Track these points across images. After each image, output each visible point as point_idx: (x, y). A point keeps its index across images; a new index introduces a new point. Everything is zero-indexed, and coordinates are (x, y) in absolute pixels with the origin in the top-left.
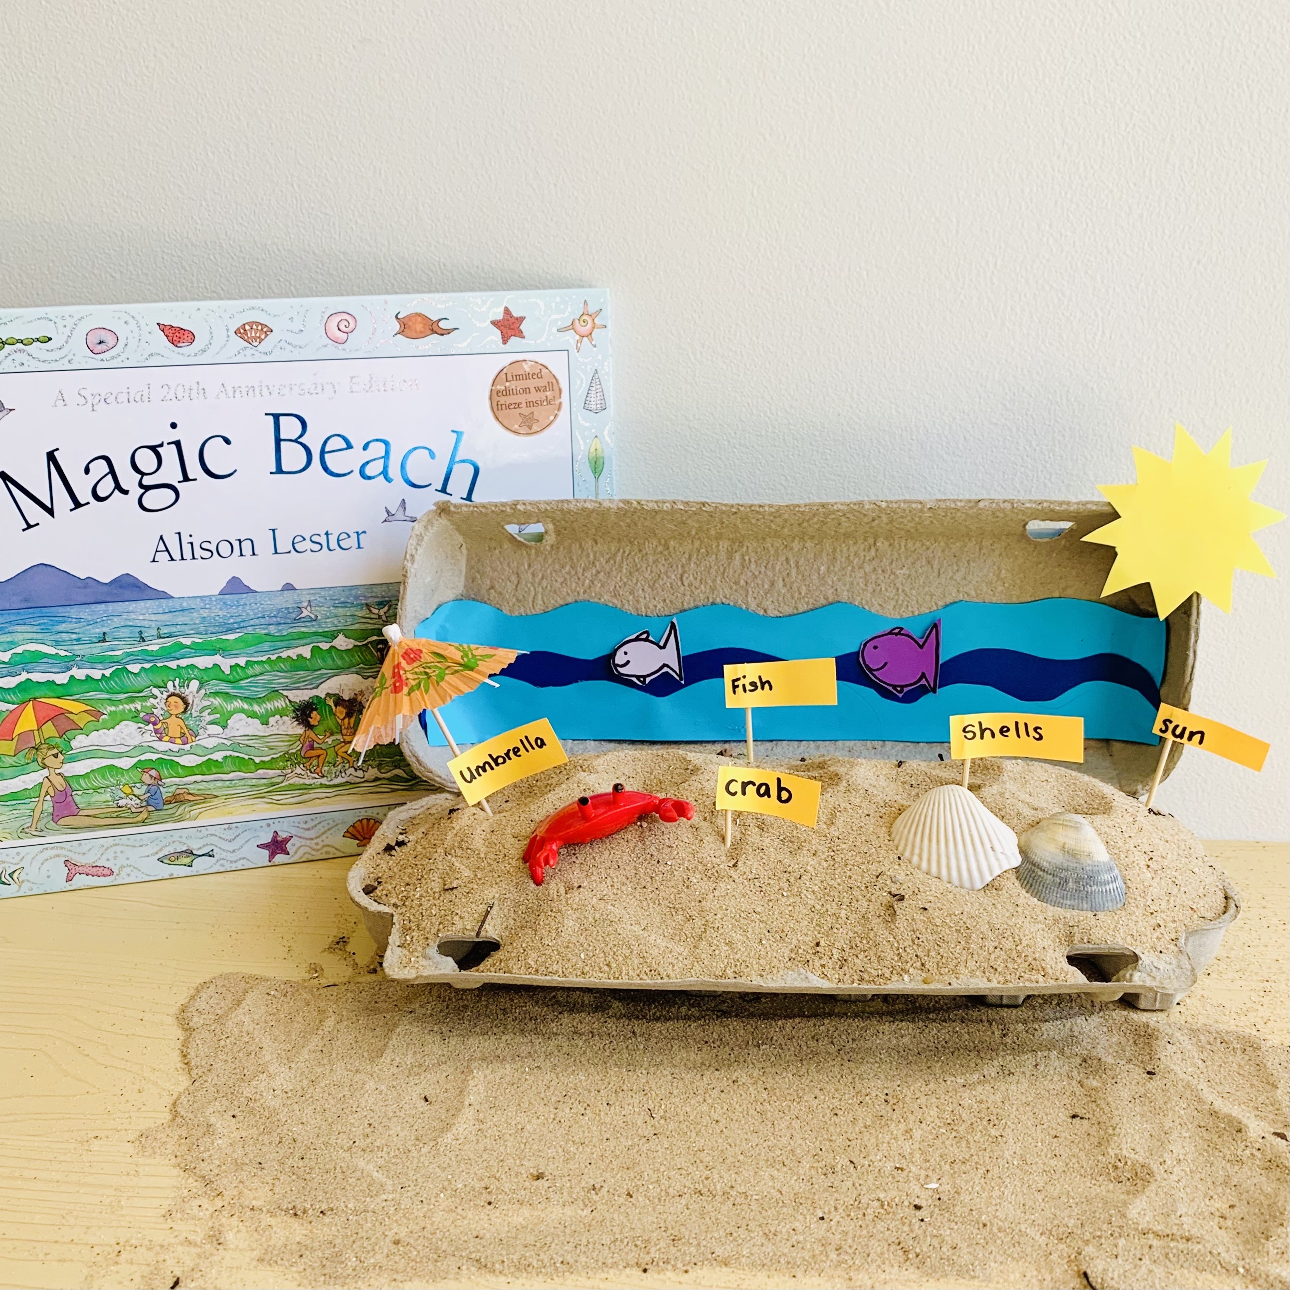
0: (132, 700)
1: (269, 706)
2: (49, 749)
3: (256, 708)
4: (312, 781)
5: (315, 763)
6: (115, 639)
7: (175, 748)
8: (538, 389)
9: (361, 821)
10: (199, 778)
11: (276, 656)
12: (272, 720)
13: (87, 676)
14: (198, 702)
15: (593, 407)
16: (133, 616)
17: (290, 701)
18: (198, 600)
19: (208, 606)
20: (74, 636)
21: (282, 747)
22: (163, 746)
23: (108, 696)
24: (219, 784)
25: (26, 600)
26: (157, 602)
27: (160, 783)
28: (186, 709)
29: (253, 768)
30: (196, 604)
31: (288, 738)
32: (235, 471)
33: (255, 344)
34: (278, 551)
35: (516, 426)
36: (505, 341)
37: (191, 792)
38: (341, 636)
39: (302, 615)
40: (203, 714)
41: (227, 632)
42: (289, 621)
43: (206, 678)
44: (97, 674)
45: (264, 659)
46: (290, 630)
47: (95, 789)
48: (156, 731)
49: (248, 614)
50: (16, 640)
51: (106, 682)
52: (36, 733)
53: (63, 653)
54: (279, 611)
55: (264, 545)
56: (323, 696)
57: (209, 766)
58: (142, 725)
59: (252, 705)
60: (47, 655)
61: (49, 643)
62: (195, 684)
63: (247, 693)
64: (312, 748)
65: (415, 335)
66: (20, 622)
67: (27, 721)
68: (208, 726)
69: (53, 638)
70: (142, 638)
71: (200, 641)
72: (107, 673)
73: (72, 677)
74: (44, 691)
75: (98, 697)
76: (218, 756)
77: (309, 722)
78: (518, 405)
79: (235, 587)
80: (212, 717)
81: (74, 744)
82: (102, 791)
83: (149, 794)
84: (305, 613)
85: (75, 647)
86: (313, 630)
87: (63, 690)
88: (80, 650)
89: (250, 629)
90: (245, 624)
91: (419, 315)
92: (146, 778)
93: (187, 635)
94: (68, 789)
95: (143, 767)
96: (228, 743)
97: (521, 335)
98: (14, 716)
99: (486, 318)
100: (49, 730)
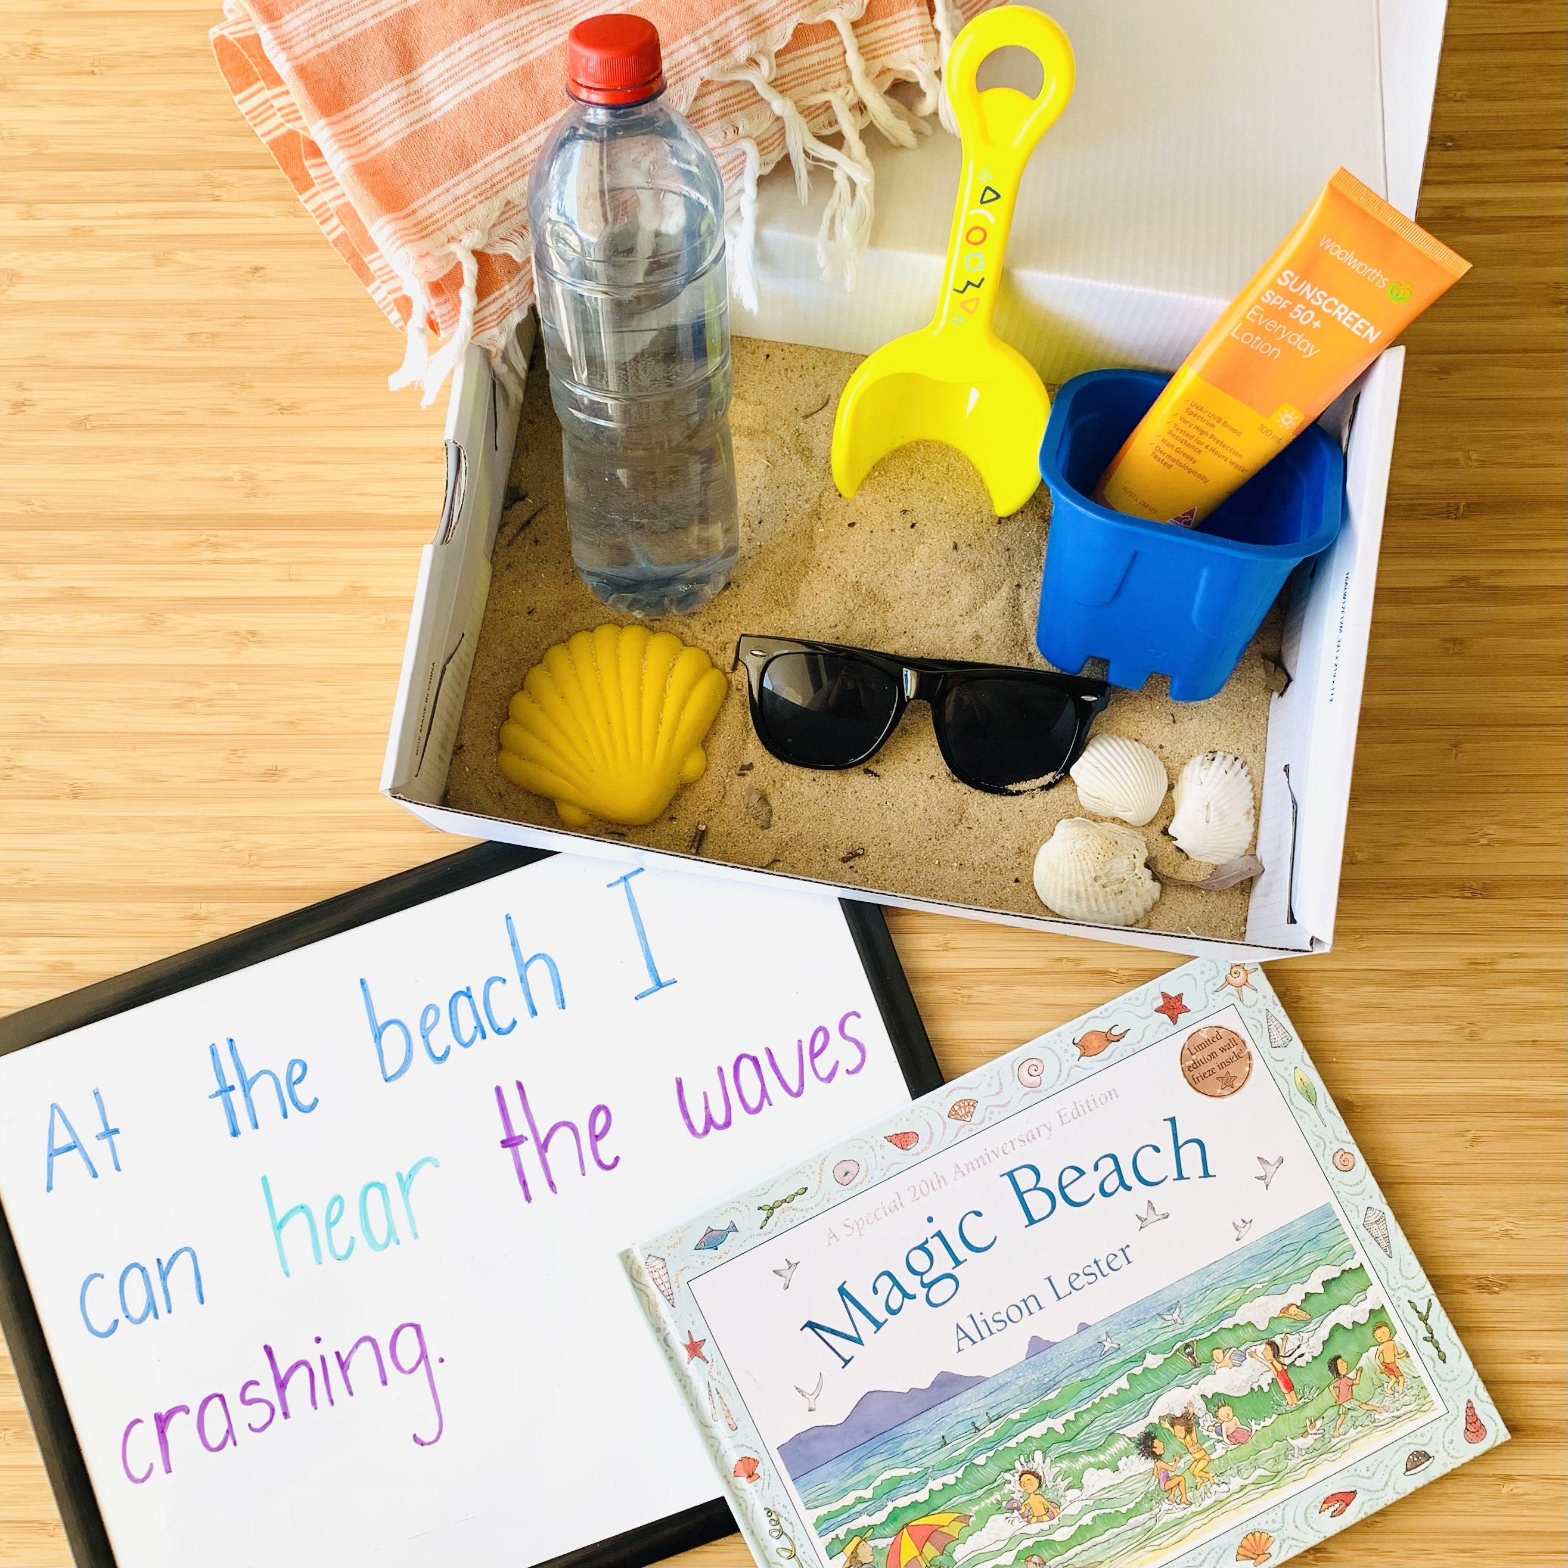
0: (990, 1492)
1: (1112, 1450)
3: (1102, 1457)
6: (956, 1438)
7: (1045, 1526)
8: (1223, 1050)
9: (1246, 1538)
10: (1078, 1549)
11: (1099, 1398)
13: (944, 1484)
14: (1048, 1472)
15: (1280, 1043)
16: (961, 1410)
17: (1130, 1439)
19: (1021, 1374)
20: (919, 1450)
21: (1140, 1488)
22: (1034, 1528)
23: (968, 1497)
24: (1098, 1548)
25: (867, 1432)
26: (976, 1388)
29: (1123, 1520)
31: (1141, 1477)
32: (997, 1237)
33: (968, 1119)
34: (1061, 1296)
35: (1219, 1091)
36: (1175, 1023)
38: (1148, 1355)
39: (1106, 1349)
41: (1047, 1391)
42: (1096, 1359)
44: (950, 1480)
46: (1101, 1368)
49: (1058, 1368)
50: (872, 1473)
52: (919, 1558)
53: (915, 1470)
54: (1084, 1352)
55: (1046, 1296)
60: (902, 1479)
61: (901, 1465)
62: (1038, 1455)
63: (1088, 1446)
64: (1168, 1479)
66: (869, 1455)
67: (908, 1550)
70: (976, 1428)
71: (1027, 1410)
72: (959, 1474)
73: (931, 1490)
74: (912, 1514)
75: (960, 1501)
78: (1212, 1072)
79: (1038, 1346)
81: (956, 1556)
84: (1108, 1345)
85: (923, 1461)
86: (1121, 1359)
88: (929, 1461)
89: (1065, 1381)
93: (1013, 1410)
96: (1090, 1502)
97: (1186, 1010)
98: (895, 1550)
99: (1148, 1009)
100: (930, 1550)
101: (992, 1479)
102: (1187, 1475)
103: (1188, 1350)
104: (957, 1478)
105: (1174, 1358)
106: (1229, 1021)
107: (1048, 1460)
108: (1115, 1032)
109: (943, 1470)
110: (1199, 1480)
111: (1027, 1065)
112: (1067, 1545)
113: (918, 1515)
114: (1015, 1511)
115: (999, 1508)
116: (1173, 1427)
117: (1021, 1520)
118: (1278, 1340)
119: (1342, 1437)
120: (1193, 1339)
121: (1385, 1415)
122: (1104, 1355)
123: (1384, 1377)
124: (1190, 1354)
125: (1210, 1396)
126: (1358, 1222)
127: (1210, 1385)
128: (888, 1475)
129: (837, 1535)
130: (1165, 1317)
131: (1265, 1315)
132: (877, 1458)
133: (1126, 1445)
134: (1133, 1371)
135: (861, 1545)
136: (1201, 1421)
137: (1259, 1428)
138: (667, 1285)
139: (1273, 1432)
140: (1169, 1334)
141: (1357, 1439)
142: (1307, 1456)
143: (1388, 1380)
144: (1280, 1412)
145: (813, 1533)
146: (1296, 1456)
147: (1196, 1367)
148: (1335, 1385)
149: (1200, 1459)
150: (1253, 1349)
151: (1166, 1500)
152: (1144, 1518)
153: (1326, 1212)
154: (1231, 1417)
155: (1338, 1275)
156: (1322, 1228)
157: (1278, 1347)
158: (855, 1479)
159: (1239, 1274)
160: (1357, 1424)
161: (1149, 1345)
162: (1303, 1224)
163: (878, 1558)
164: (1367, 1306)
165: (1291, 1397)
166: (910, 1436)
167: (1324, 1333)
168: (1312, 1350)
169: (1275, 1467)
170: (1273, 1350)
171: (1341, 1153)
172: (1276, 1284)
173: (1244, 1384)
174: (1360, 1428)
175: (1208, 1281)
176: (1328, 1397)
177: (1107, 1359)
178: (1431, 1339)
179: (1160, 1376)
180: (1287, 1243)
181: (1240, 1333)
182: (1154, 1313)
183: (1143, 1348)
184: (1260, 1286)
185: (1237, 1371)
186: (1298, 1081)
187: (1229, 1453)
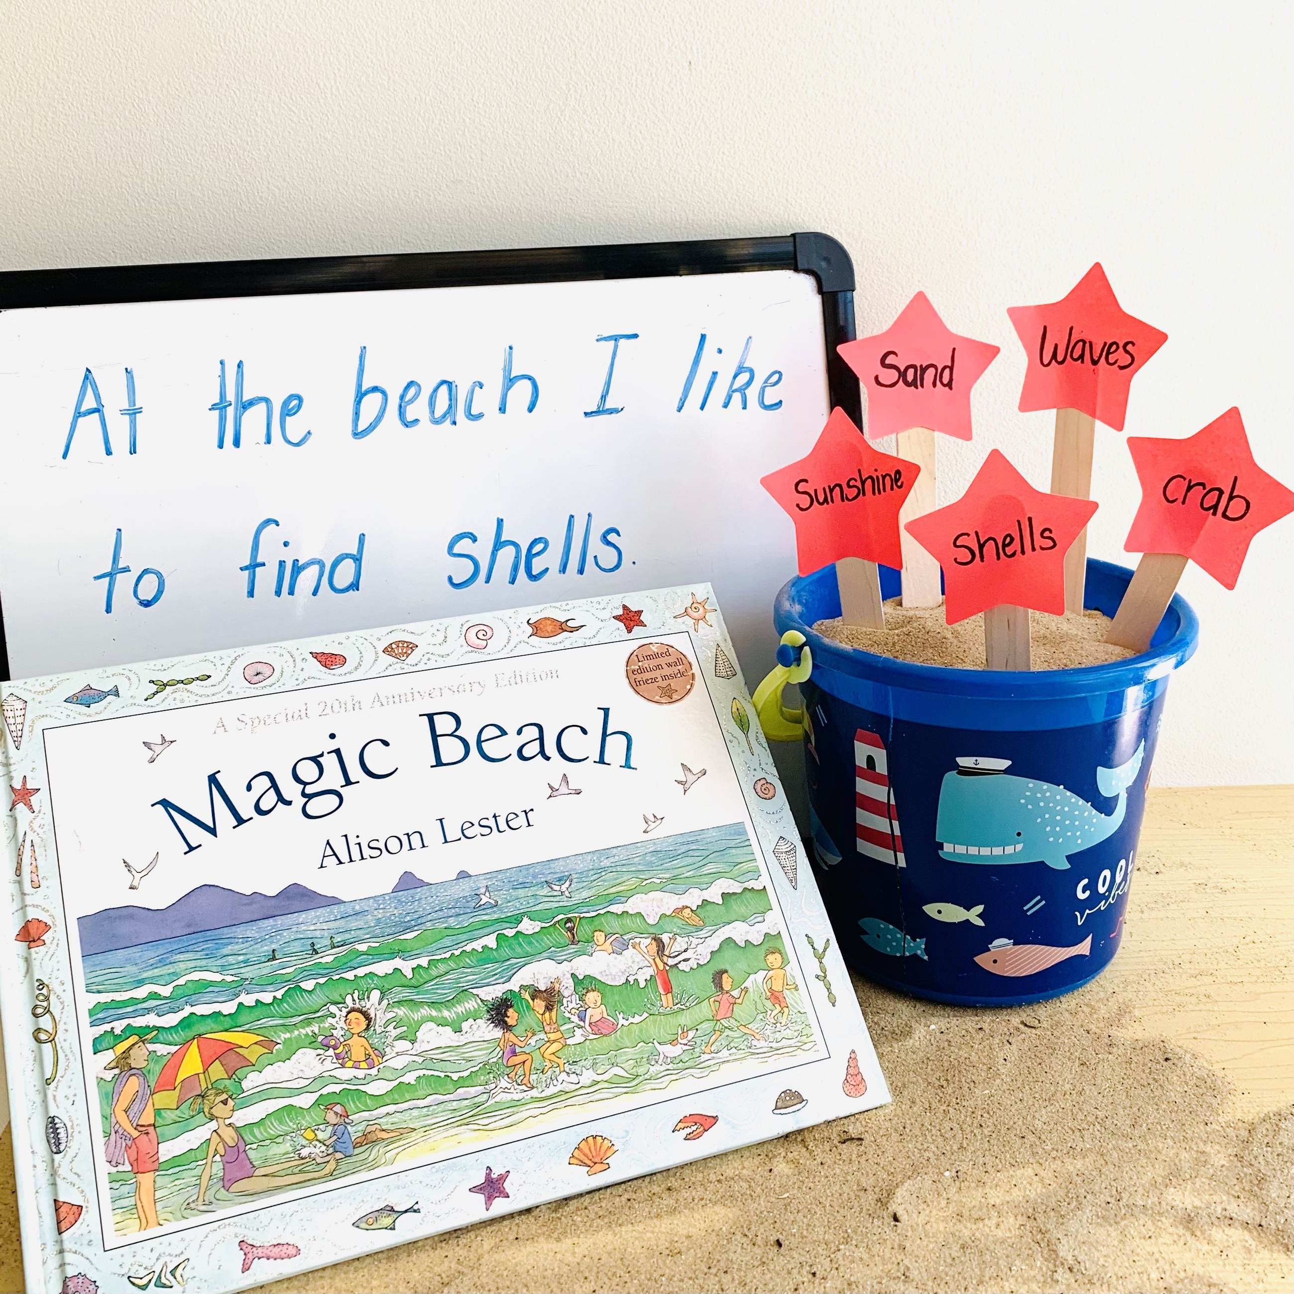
0: (308, 1022)
1: (460, 1009)
2: (217, 1095)
3: (446, 1013)
4: (520, 1096)
5: (520, 1072)
6: (286, 955)
7: (360, 1074)
8: (669, 665)
10: (391, 1108)
11: (461, 950)
12: (465, 1026)
13: (257, 1001)
14: (380, 1016)
15: (724, 674)
17: (482, 1001)
18: (372, 900)
19: (381, 906)
20: (241, 958)
21: (481, 1056)
22: (346, 1074)
23: (281, 1022)
24: (415, 1113)
25: (189, 926)
26: (328, 909)
27: (347, 1120)
28: (368, 1025)
29: (451, 1087)
30: (368, 906)
31: (485, 1045)
32: (397, 769)
33: (403, 658)
34: (448, 840)
35: (657, 697)
36: (629, 631)
37: (384, 1127)
38: (525, 919)
39: (482, 903)
40: (388, 1029)
43: (387, 986)
44: (267, 998)
45: (448, 955)
46: (471, 920)
47: (273, 1139)
48: (337, 1056)
49: (424, 909)
50: (178, 970)
51: (279, 1005)
52: (202, 1076)
53: (229, 979)
54: (457, 900)
55: (433, 835)
56: (517, 990)
57: (401, 1091)
58: (321, 1052)
59: (440, 1011)
60: (212, 983)
62: (375, 995)
63: (435, 998)
64: (514, 1053)
65: (547, 635)
66: (183, 950)
67: (192, 1063)
69: (219, 962)
70: (314, 950)
71: (377, 945)
72: (279, 994)
73: (240, 1004)
74: (210, 1024)
75: (271, 1023)
76: (410, 1078)
77: (506, 1022)
78: (654, 680)
79: (408, 882)
80: (399, 1031)
81: (245, 1084)
82: (280, 1140)
83: (335, 1137)
84: (484, 900)
85: (243, 970)
86: (496, 916)
87: (232, 1022)
88: (249, 972)
89: (429, 924)
90: (424, 920)
91: (548, 619)
92: (331, 1118)
93: (361, 941)
94: (241, 1144)
95: (326, 1103)
96: (420, 1060)
97: (642, 624)
98: (177, 1060)
99: (607, 614)
100: (217, 1071)
101: (316, 1008)
103: (569, 925)
104: (275, 997)
105: (551, 929)
106: (681, 644)
107: (385, 1002)
109: (263, 984)
110: (547, 1063)
111: (475, 628)
112: (380, 1100)
114: (331, 1049)
115: (311, 1042)
116: (533, 1000)
117: (335, 1060)
118: (665, 938)
119: (713, 1055)
120: (576, 915)
121: (763, 1043)
122: (478, 908)
123: (768, 1004)
124: (570, 930)
125: (581, 977)
126: (769, 847)
127: (584, 966)
128: (196, 976)
129: (112, 1028)
130: (553, 886)
131: (657, 910)
132: (190, 956)
133: (476, 1006)
134: (504, 932)
135: (137, 1046)
136: (565, 1000)
137: (626, 1023)
138: (20, 727)
139: (641, 1031)
140: (553, 903)
141: (728, 1061)
142: (670, 1066)
143: (772, 1007)
144: (652, 1012)
145: (85, 1019)
146: (660, 1062)
147: (573, 943)
148: (718, 999)
149: (555, 1041)
150: (637, 940)
151: (506, 1077)
152: (476, 1091)
153: (738, 829)
154: (598, 1004)
155: (739, 891)
156: (732, 844)
157: (664, 946)
158: (157, 972)
159: (639, 864)
160: (732, 1045)
161: (529, 910)
162: (714, 834)
163: (152, 1065)
164: (763, 928)
165: (667, 1000)
166: (236, 940)
167: (714, 943)
168: (699, 957)
169: (634, 1070)
170: (658, 946)
171: (763, 782)
172: (674, 884)
173: (620, 974)
174: (734, 1050)
175: (606, 863)
176: (706, 1009)
177: (480, 913)
178: (822, 977)
179: (533, 943)
180: (694, 847)
181: (628, 921)
182: (542, 880)
183: (522, 911)
184: (658, 881)
185: (616, 958)
186: (734, 710)
187: (588, 1042)
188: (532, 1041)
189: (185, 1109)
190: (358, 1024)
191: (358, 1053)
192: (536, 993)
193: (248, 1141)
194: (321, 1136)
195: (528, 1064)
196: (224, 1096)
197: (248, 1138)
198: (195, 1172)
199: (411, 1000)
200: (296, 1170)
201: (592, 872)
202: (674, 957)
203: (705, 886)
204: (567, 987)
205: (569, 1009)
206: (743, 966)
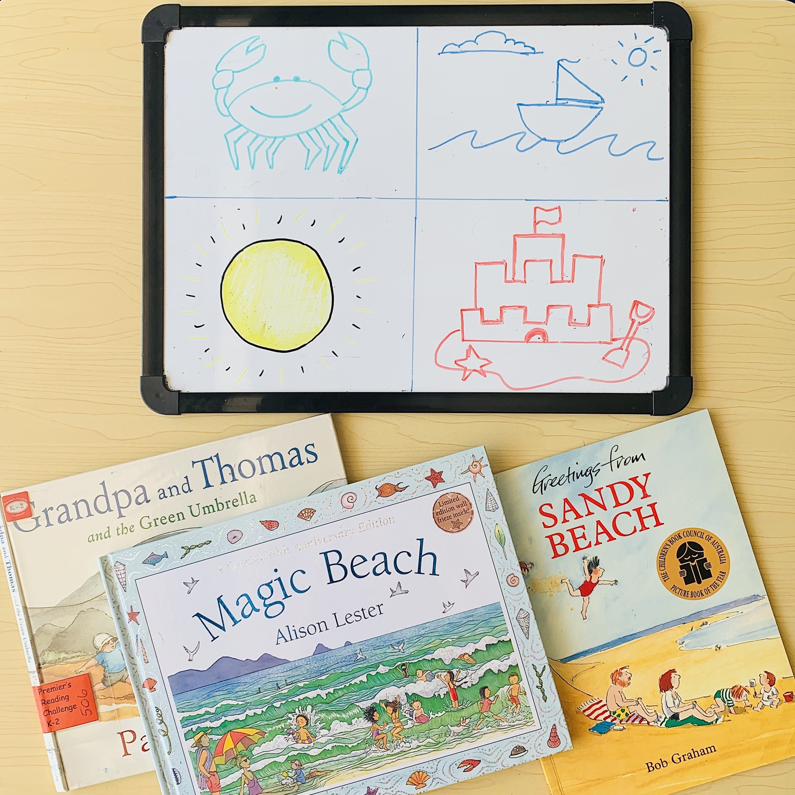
1: (350, 713)
2: (242, 757)
3: (344, 716)
4: (382, 754)
5: (382, 742)
6: (265, 690)
9: (414, 773)
10: (321, 761)
11: (349, 683)
12: (353, 721)
13: (255, 713)
14: (313, 719)
15: (491, 508)
16: (272, 676)
18: (303, 660)
19: (308, 663)
20: (245, 693)
21: (362, 736)
22: (299, 746)
23: (267, 723)
24: (332, 763)
25: (219, 678)
27: (301, 767)
30: (302, 663)
31: (364, 730)
32: (310, 587)
33: (309, 519)
34: (339, 625)
36: (435, 487)
37: (318, 770)
38: (381, 665)
39: (358, 658)
40: (316, 724)
42: (352, 663)
45: (343, 686)
46: (353, 668)
47: (269, 777)
48: (294, 738)
49: (330, 663)
50: (217, 700)
53: (240, 703)
54: (346, 657)
55: (331, 623)
56: (378, 703)
57: (325, 754)
58: (287, 736)
59: (341, 715)
60: (233, 706)
61: (233, 699)
63: (338, 708)
64: (378, 734)
65: (387, 495)
66: (217, 690)
67: (229, 744)
68: (320, 730)
69: (234, 696)
70: (278, 687)
71: (308, 683)
72: (264, 710)
75: (262, 724)
77: (373, 719)
79: (321, 649)
81: (254, 752)
82: (272, 777)
84: (359, 656)
85: (246, 699)
86: (365, 665)
87: (244, 724)
88: (249, 699)
89: (332, 671)
90: (330, 669)
92: (294, 766)
93: (300, 681)
94: (255, 779)
95: (291, 760)
96: (333, 738)
97: (442, 481)
98: (222, 742)
99: (422, 477)
100: (240, 747)
102: (389, 733)
103: (403, 667)
105: (395, 670)
106: (465, 491)
108: (400, 486)
109: (256, 706)
110: (395, 738)
111: (347, 496)
113: (238, 727)
114: (291, 735)
115: (282, 733)
116: (386, 707)
117: (293, 740)
118: (454, 671)
119: (479, 730)
120: (407, 662)
121: (506, 723)
122: (356, 661)
123: (510, 703)
124: (404, 670)
126: (514, 615)
128: (225, 702)
129: (192, 729)
130: (395, 647)
131: (450, 656)
132: (221, 693)
133: (358, 712)
134: (370, 673)
135: (204, 736)
136: (402, 707)
137: (434, 717)
138: (124, 579)
139: (441, 720)
140: (395, 656)
141: (487, 733)
142: (457, 737)
143: (511, 705)
144: (447, 710)
145: (179, 725)
146: (451, 735)
147: (406, 677)
148: (482, 702)
149: (398, 727)
150: (439, 674)
151: (375, 745)
152: (361, 752)
153: (496, 607)
154: (420, 708)
155: (496, 643)
156: (493, 615)
157: (454, 676)
158: (207, 701)
159: (441, 631)
160: (489, 725)
161: (382, 660)
162: (483, 611)
163: (211, 745)
165: (455, 704)
166: (241, 684)
169: (438, 739)
170: (451, 676)
171: (512, 576)
172: (459, 641)
174: (490, 728)
175: (423, 632)
176: (476, 708)
177: (358, 663)
178: (540, 687)
179: (385, 678)
180: (471, 619)
181: (435, 663)
182: (389, 644)
183: (379, 661)
184: (451, 640)
185: (428, 684)
186: (497, 531)
187: (414, 727)
188: (387, 728)
189: (229, 765)
190: (302, 722)
191: (304, 737)
192: (388, 704)
193: (258, 778)
194: (290, 775)
195: (385, 739)
196: (245, 758)
197: (258, 777)
198: (236, 792)
199: (327, 710)
200: (281, 790)
201: (415, 638)
202: (459, 681)
203: (477, 641)
204: (403, 700)
205: (404, 711)
206: (496, 683)
